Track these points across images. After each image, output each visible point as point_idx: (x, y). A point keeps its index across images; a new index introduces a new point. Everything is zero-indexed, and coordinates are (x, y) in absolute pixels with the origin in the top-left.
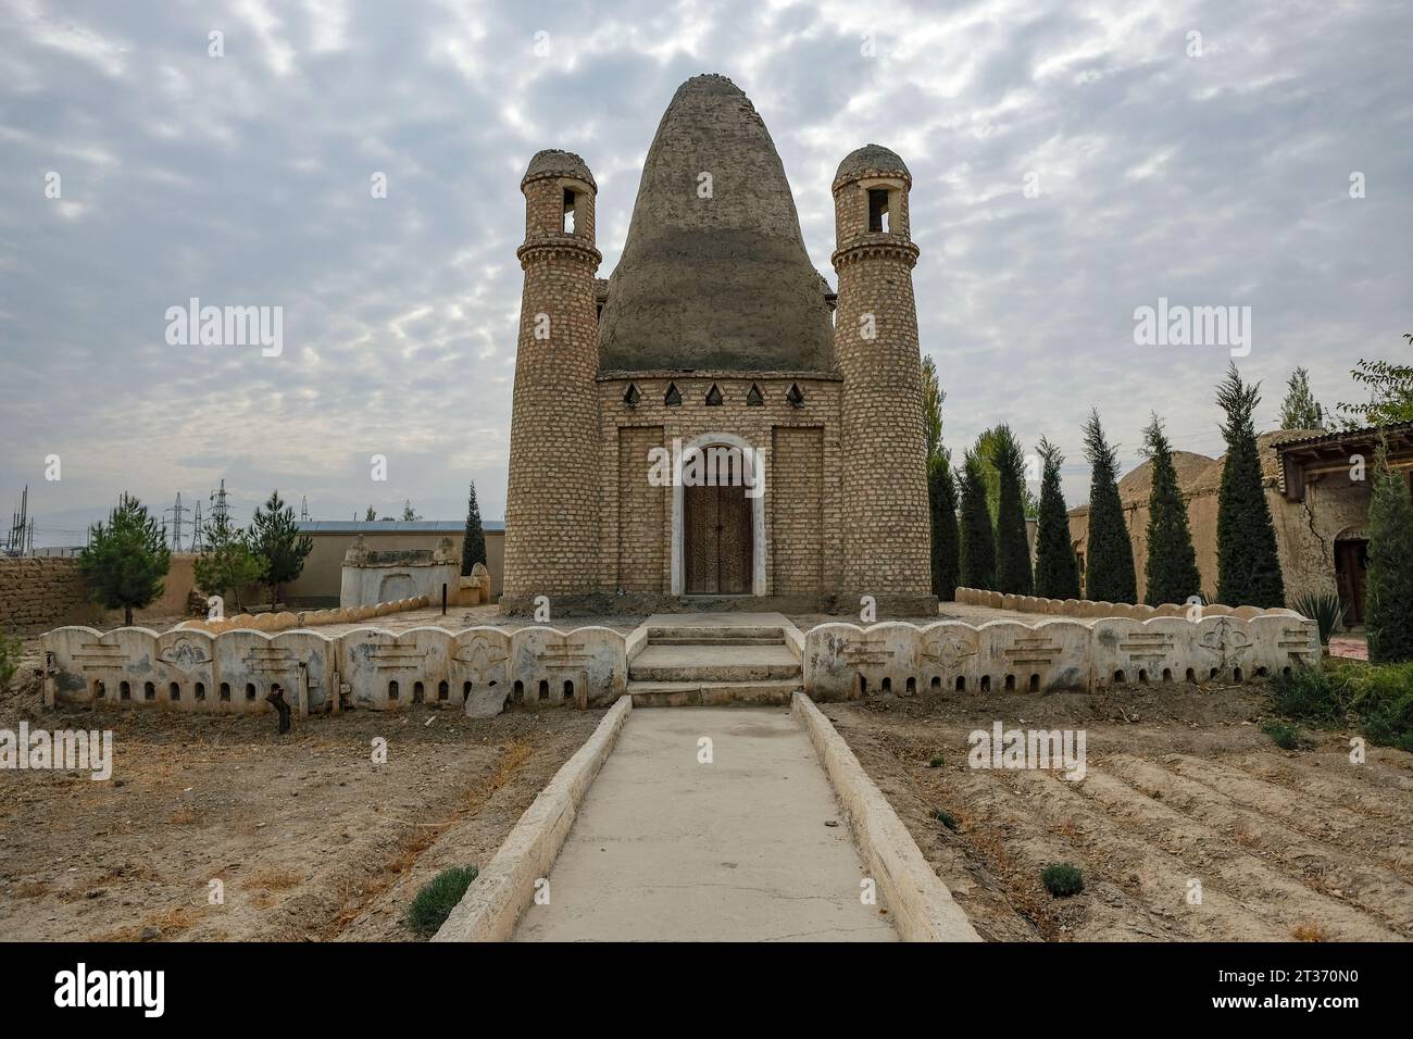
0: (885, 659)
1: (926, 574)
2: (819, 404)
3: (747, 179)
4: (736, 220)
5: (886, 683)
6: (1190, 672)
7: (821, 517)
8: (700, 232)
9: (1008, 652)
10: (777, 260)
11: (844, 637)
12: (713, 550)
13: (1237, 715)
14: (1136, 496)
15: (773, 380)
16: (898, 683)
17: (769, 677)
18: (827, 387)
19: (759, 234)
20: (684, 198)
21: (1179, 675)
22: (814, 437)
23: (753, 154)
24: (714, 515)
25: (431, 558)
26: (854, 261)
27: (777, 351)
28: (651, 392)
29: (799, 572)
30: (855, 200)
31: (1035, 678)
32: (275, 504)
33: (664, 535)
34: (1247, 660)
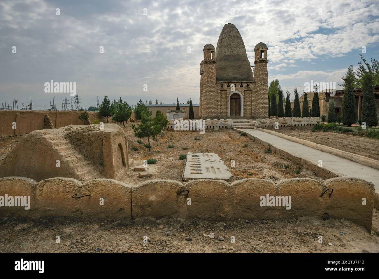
0: (266, 123)
1: (268, 113)
2: (252, 87)
3: (237, 45)
4: (236, 53)
5: (266, 126)
6: (304, 125)
7: (252, 104)
8: (230, 55)
9: (281, 122)
10: (243, 60)
11: (261, 120)
12: (234, 110)
13: (309, 129)
14: (301, 100)
15: (244, 83)
16: (267, 126)
17: (250, 126)
18: (253, 84)
19: (240, 55)
20: (227, 49)
21: (303, 125)
22: (251, 92)
23: (238, 40)
24: (234, 104)
25: (182, 111)
26: (258, 63)
27: (244, 77)
28: (225, 85)
29: (248, 113)
30: (258, 52)
31: (285, 126)
32: (141, 102)
33: (227, 108)
34: (312, 123)
